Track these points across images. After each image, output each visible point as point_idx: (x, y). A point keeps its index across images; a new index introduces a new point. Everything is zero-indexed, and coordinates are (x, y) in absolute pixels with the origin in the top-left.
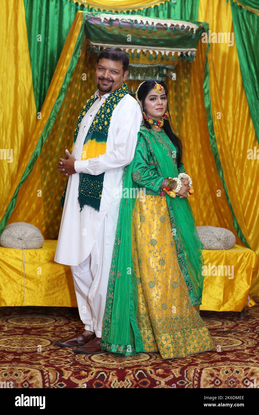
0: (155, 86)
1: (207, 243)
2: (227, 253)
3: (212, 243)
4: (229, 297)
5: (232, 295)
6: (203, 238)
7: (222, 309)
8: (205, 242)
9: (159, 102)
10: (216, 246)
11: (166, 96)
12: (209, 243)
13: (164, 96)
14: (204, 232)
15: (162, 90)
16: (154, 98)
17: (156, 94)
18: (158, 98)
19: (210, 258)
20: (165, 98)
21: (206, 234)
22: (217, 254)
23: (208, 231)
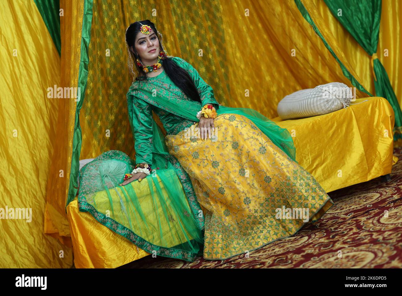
0: (141, 29)
1: (325, 106)
2: (353, 108)
3: (330, 103)
4: (373, 160)
5: (376, 157)
6: (317, 101)
7: (369, 178)
8: (322, 105)
9: (149, 44)
10: (337, 105)
11: (155, 35)
12: (327, 105)
13: (153, 36)
14: (315, 94)
15: (150, 30)
16: (143, 41)
17: (144, 36)
18: (147, 40)
19: (337, 122)
20: (155, 38)
21: (320, 95)
22: (343, 114)
23: (320, 91)
